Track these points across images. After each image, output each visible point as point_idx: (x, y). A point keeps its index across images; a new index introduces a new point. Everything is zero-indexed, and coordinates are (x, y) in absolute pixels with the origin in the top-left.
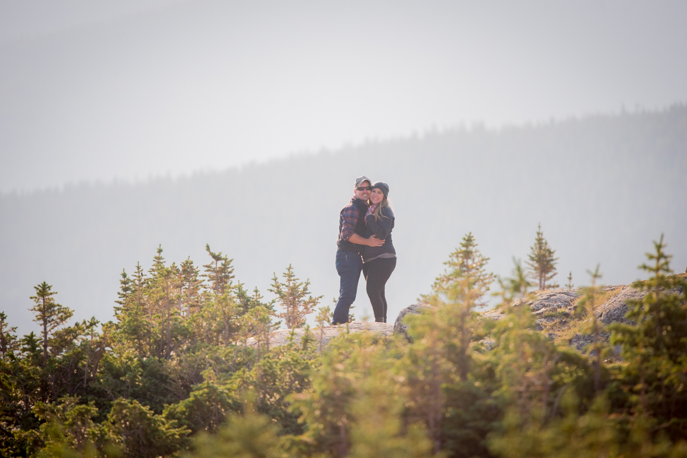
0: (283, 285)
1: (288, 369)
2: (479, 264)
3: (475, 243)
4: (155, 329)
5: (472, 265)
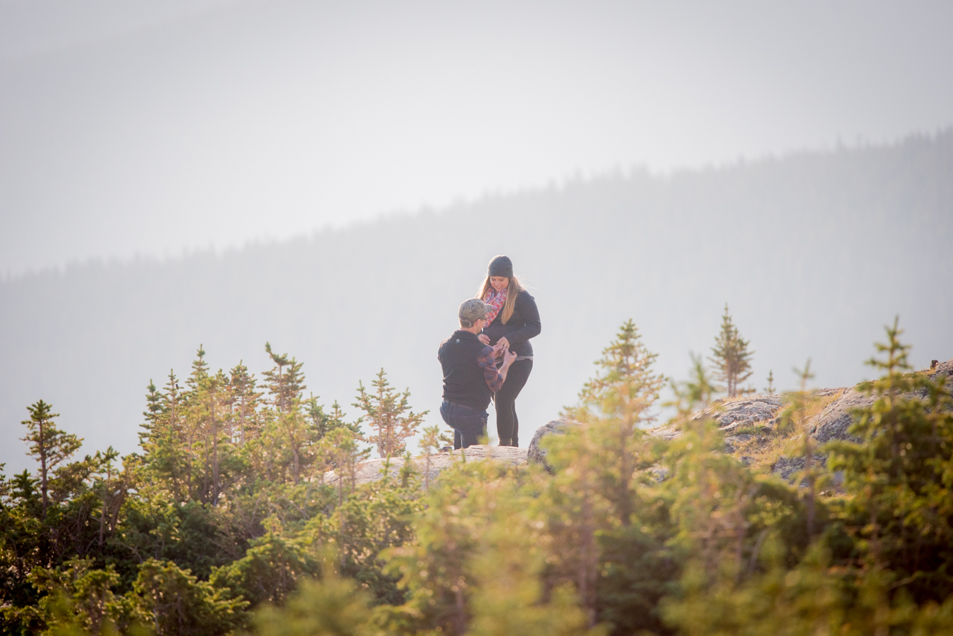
0: (373, 397)
1: (382, 514)
2: (643, 362)
3: (637, 333)
4: (196, 463)
5: (634, 364)
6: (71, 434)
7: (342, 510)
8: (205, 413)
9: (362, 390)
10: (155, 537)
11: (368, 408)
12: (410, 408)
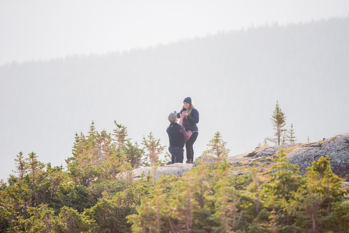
0: (148, 141)
1: (139, 192)
2: (222, 145)
3: (220, 136)
4: (82, 172)
5: (219, 145)
6: (42, 163)
7: (126, 191)
8: (85, 156)
9: (144, 139)
10: (69, 197)
11: (146, 144)
12: (160, 145)
